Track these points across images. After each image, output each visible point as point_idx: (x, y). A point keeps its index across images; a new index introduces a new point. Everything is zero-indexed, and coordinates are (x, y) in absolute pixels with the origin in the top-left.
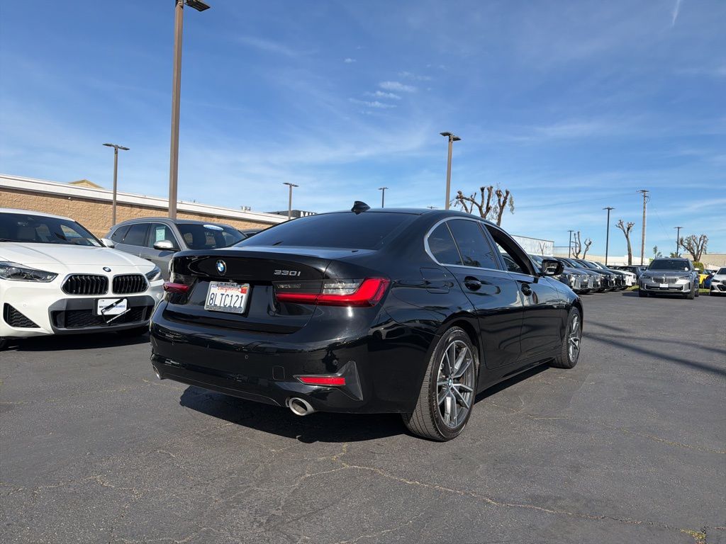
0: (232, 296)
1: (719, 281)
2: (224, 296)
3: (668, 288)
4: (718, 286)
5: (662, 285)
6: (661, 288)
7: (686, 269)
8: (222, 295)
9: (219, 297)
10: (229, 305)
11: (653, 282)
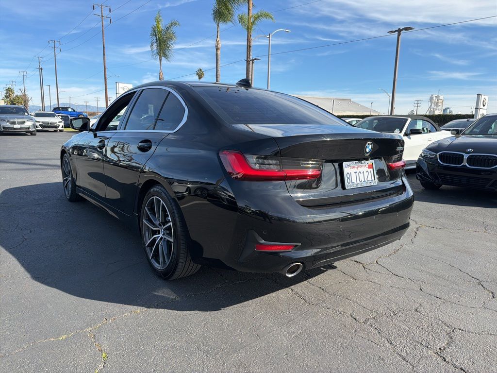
0: (363, 173)
1: (40, 122)
2: (357, 174)
3: (20, 129)
4: (40, 125)
5: (15, 126)
6: (15, 129)
7: (26, 114)
8: (356, 173)
9: (353, 175)
10: (363, 180)
11: (8, 124)
